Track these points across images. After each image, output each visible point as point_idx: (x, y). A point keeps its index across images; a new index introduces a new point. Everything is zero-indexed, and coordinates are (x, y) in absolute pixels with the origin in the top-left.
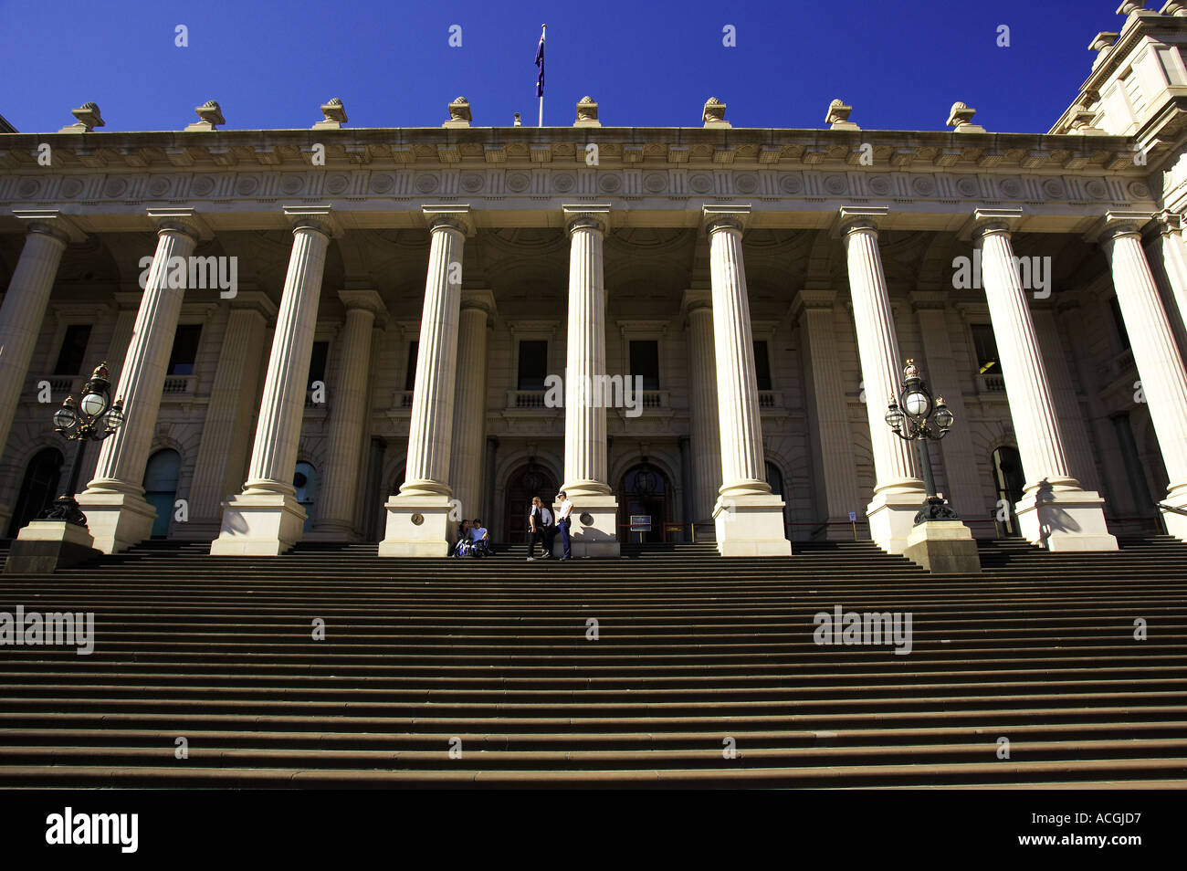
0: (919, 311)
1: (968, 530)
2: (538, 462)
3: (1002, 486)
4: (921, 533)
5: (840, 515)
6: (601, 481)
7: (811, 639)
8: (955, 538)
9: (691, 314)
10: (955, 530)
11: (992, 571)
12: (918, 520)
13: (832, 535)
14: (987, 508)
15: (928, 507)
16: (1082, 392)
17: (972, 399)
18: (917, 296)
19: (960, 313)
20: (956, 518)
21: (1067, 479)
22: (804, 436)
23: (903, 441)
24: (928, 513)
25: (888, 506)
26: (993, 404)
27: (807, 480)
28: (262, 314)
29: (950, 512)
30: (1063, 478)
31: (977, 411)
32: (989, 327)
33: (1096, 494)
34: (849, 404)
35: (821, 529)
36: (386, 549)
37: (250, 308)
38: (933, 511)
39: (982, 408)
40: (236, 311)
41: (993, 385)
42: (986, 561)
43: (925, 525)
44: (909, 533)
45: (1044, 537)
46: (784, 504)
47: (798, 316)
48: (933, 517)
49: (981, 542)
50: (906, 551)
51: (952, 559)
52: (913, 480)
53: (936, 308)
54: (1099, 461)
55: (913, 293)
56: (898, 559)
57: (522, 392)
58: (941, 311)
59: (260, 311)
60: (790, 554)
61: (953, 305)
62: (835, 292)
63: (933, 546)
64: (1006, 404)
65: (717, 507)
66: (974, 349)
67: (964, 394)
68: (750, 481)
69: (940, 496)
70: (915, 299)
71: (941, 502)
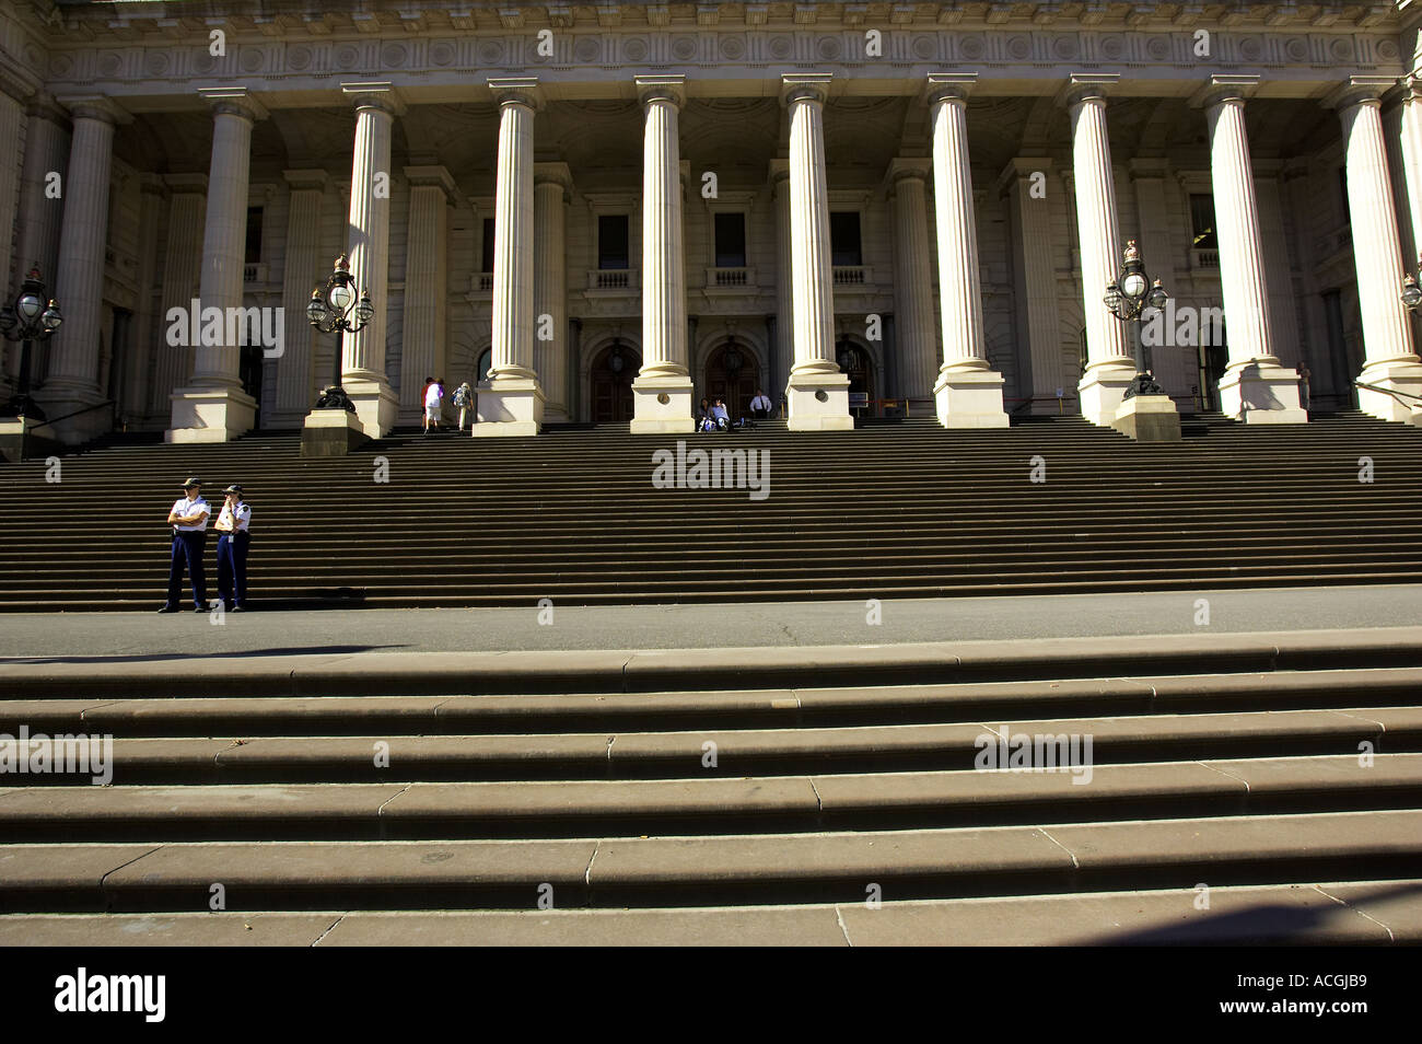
0: (1138, 180)
1: (1173, 404)
2: (737, 341)
3: (1204, 364)
4: (1131, 406)
5: (1045, 392)
6: (831, 360)
7: (1028, 477)
8: (1160, 411)
9: (898, 184)
10: (1162, 404)
11: (1191, 440)
12: (1127, 396)
13: (1036, 410)
14: (1188, 385)
15: (1139, 383)
16: (1296, 268)
17: (1184, 275)
18: (1136, 164)
19: (1180, 182)
20: (1163, 393)
21: (1269, 357)
22: (1009, 313)
23: (1118, 320)
24: (1138, 388)
25: (1100, 382)
26: (1205, 280)
27: (1009, 358)
28: (444, 190)
29: (1158, 388)
30: (1266, 356)
31: (1187, 288)
32: (1210, 197)
33: (1294, 371)
34: (1058, 280)
35: (1023, 406)
36: (636, 427)
37: (431, 184)
38: (1143, 387)
39: (1193, 285)
40: (416, 188)
41: (1206, 260)
42: (1186, 432)
43: (1134, 400)
44: (1118, 407)
45: (1243, 411)
46: (1003, 380)
47: (1008, 186)
48: (1142, 392)
49: (1183, 416)
50: (1114, 423)
51: (1157, 429)
52: (1124, 358)
53: (1155, 176)
54: (1304, 339)
55: (1133, 160)
56: (1105, 430)
57: (721, 270)
58: (1160, 180)
59: (441, 186)
60: (1008, 426)
61: (1175, 173)
62: (1050, 159)
63: (1141, 419)
64: (1219, 280)
65: (938, 384)
66: (1190, 221)
67: (1176, 270)
68: (972, 359)
69: (1149, 372)
70: (1134, 167)
71: (1150, 379)
